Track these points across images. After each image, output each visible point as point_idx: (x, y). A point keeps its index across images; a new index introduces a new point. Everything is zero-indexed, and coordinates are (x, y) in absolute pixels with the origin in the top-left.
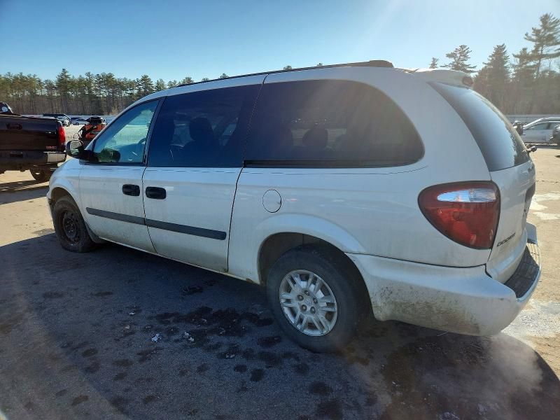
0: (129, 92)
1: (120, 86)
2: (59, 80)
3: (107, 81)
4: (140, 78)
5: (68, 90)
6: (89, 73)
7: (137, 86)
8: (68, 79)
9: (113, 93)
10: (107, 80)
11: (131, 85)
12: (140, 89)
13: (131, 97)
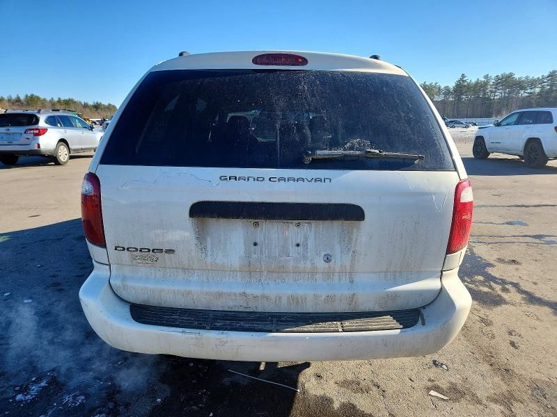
0: (529, 91)
1: (520, 85)
2: (457, 85)
3: (507, 82)
4: (546, 74)
5: (463, 94)
6: (488, 75)
7: (540, 84)
8: (466, 84)
9: (509, 93)
10: (505, 81)
11: (533, 83)
12: (543, 87)
13: (529, 96)
